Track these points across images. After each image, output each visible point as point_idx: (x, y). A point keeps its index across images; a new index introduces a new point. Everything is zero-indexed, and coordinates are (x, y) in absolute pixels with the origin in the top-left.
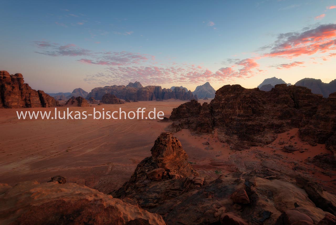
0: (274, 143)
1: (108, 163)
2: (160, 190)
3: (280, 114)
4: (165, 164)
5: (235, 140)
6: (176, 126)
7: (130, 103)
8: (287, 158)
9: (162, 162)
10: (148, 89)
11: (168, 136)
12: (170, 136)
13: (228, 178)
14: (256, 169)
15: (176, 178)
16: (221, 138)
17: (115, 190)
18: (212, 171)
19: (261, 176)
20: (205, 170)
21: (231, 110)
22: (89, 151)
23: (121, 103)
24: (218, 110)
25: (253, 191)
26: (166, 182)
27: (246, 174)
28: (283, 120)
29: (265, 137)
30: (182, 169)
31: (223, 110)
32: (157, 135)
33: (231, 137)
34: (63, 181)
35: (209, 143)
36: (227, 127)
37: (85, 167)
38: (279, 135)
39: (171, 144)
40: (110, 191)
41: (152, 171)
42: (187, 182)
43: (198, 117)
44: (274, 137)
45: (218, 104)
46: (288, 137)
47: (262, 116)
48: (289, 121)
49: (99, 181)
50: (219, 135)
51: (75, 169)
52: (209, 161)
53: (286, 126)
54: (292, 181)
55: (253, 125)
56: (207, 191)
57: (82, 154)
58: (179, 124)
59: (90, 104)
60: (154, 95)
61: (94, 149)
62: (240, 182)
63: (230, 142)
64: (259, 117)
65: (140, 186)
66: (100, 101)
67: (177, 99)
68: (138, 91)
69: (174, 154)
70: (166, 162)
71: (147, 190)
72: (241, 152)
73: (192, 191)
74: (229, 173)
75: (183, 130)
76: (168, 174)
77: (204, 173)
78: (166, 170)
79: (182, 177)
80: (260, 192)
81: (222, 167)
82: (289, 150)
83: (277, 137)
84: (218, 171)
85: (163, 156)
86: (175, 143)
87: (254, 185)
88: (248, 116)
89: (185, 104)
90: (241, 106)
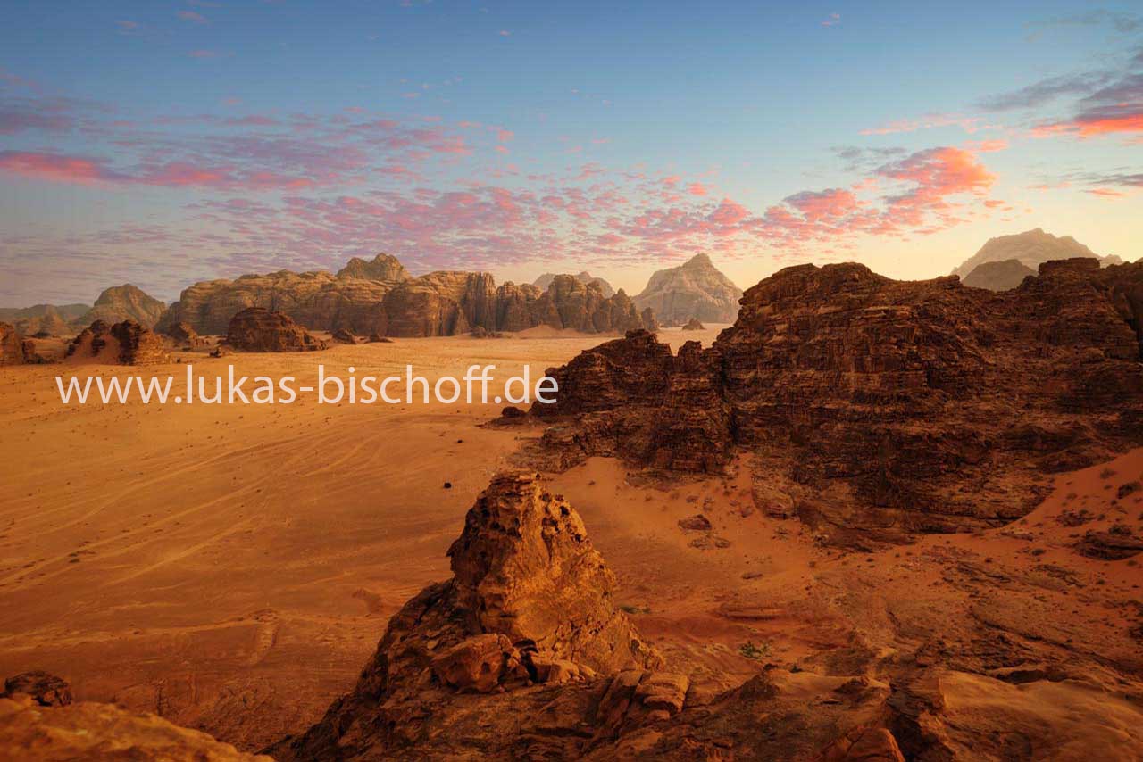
0: (1034, 516)
1: (259, 614)
2: (489, 735)
3: (1064, 386)
4: (514, 616)
5: (842, 505)
6: (562, 443)
7: (353, 346)
8: (1101, 582)
9: (496, 607)
10: (432, 285)
11: (523, 488)
12: (534, 489)
13: (802, 678)
14: (944, 637)
15: (564, 681)
16: (771, 495)
17: (289, 738)
18: (726, 649)
19: (969, 667)
20: (690, 640)
21: (819, 375)
22: (173, 557)
23: (313, 349)
24: (752, 374)
25: (932, 734)
26: (520, 699)
27: (895, 660)
28: (1080, 413)
29: (990, 489)
30: (591, 636)
31: (780, 372)
32: (474, 486)
33: (822, 494)
34: (57, 695)
35: (707, 522)
36: (802, 445)
37: (156, 632)
38: (1061, 479)
39: (540, 528)
40: (270, 740)
41: (457, 648)
42: (612, 698)
43: (657, 406)
44: (1033, 490)
45: (755, 348)
46: (1108, 487)
47: (975, 397)
48: (1114, 418)
49: (221, 694)
50: (760, 483)
51: (114, 638)
52: (708, 601)
53: (1098, 438)
54: (1126, 690)
55: (930, 436)
56: (699, 737)
57: (140, 573)
58: (576, 438)
59: (177, 354)
60: (460, 311)
61: (193, 550)
62: (863, 693)
63: (816, 516)
64: (960, 400)
65: (403, 718)
66: (219, 342)
67: (564, 328)
68: (391, 294)
69: (551, 566)
70: (518, 608)
71: (433, 735)
72: (870, 556)
73: (634, 738)
74: (811, 652)
75: (595, 463)
76: (526, 660)
77: (687, 654)
78: (517, 644)
79: (591, 672)
80: (965, 740)
81: (776, 628)
82: (1112, 547)
83: (1053, 489)
84: (757, 648)
85: (502, 581)
86: (555, 523)
87: (935, 708)
88: (906, 399)
89: (602, 348)
90: (868, 353)
